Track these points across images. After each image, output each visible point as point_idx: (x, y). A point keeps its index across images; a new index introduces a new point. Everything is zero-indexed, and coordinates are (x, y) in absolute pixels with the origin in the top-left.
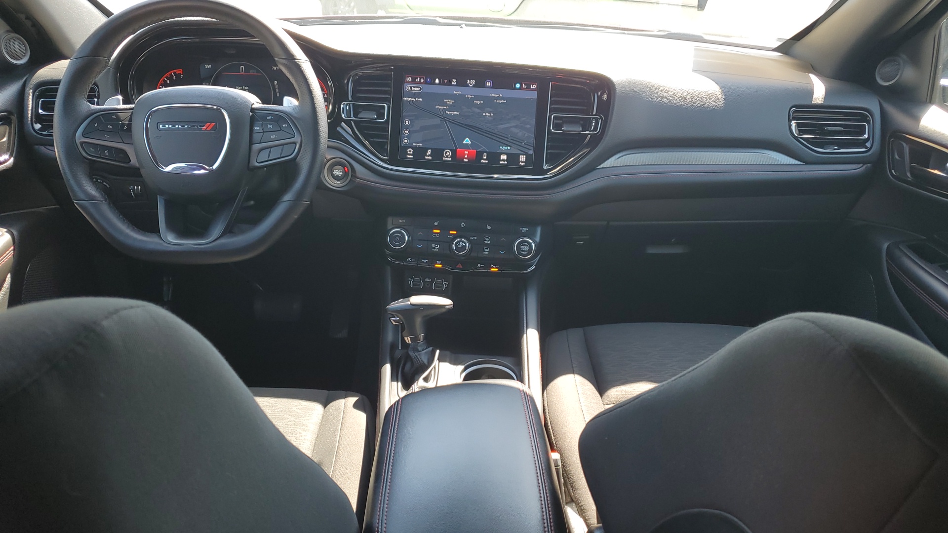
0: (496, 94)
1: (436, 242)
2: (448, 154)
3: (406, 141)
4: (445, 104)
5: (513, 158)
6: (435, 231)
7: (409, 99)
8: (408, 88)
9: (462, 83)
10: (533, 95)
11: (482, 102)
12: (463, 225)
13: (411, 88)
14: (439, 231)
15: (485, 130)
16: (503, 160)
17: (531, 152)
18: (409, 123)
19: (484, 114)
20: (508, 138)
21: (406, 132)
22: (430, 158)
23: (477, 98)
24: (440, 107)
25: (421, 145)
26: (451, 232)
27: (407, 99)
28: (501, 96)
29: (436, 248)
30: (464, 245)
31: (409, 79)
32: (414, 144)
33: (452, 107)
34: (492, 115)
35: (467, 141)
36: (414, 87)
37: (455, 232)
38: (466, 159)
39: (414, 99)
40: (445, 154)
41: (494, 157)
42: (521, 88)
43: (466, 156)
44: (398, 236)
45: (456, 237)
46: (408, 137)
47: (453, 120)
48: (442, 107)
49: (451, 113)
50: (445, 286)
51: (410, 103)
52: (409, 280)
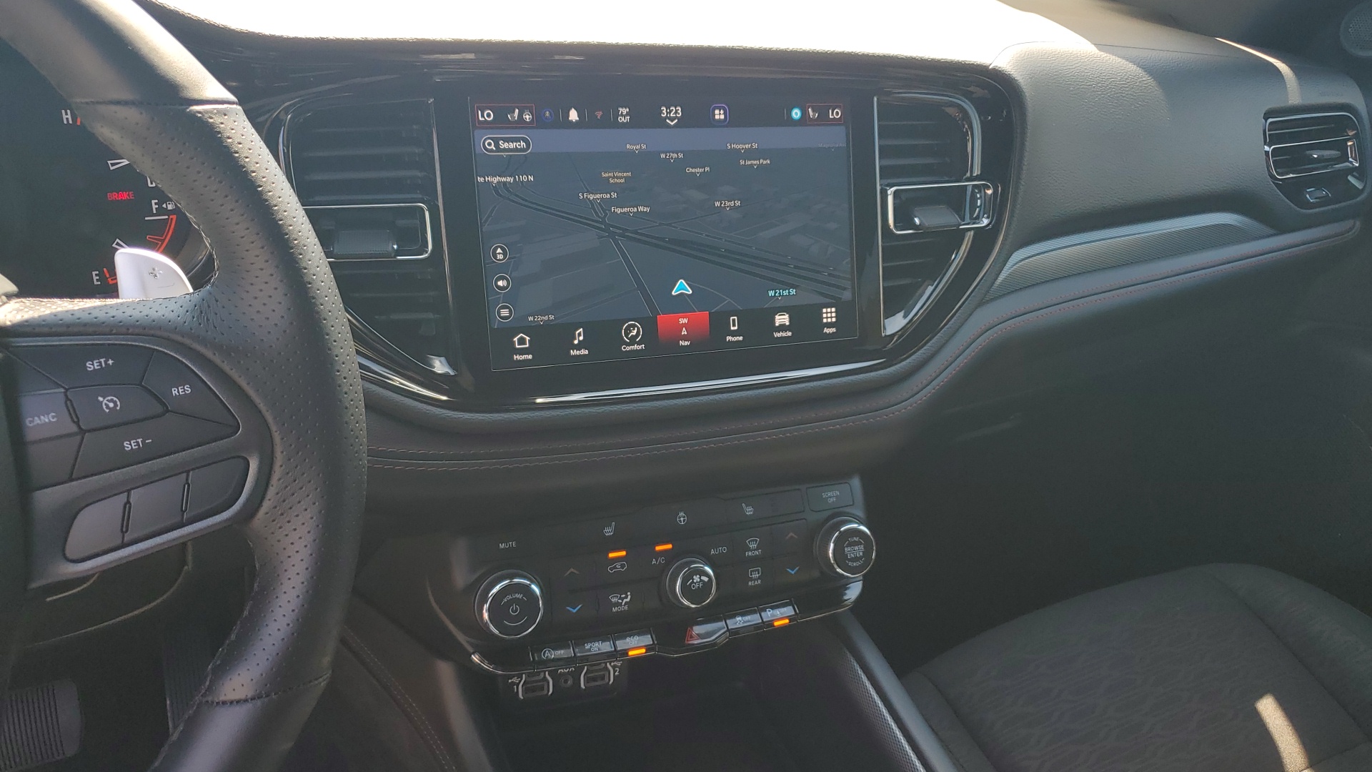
0: (742, 142)
1: (619, 585)
2: (635, 332)
3: (505, 313)
4: (605, 186)
5: (805, 318)
6: (611, 555)
7: (496, 180)
8: (486, 143)
9: (647, 119)
10: (834, 138)
11: (707, 169)
12: (682, 518)
13: (497, 145)
14: (624, 553)
16: (782, 328)
17: (847, 295)
18: (505, 254)
19: (717, 204)
20: (787, 265)
21: (500, 283)
22: (584, 352)
23: (694, 157)
24: (591, 197)
25: (552, 317)
26: (658, 548)
27: (490, 179)
28: (755, 146)
29: (622, 601)
30: (705, 579)
31: (487, 116)
32: (531, 319)
33: (627, 194)
34: (738, 203)
35: (682, 287)
36: (506, 140)
37: (670, 546)
38: (685, 338)
39: (509, 179)
40: (626, 334)
41: (758, 321)
42: (804, 119)
43: (684, 332)
44: (517, 600)
45: (670, 557)
46: (511, 298)
47: (636, 232)
48: (598, 196)
49: (625, 210)
50: (615, 672)
51: (497, 193)
52: (513, 684)
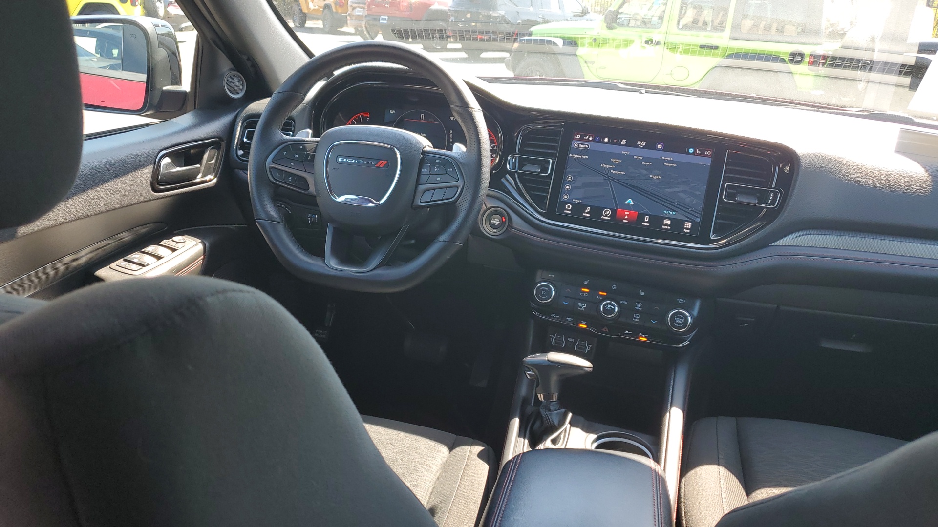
0: (667, 157)
1: (583, 300)
2: (608, 213)
3: (566, 197)
4: (611, 163)
5: (677, 224)
6: (583, 290)
7: (575, 156)
8: (575, 145)
9: (632, 144)
10: (707, 162)
11: (651, 164)
12: (614, 287)
13: (578, 146)
14: (588, 290)
15: (651, 193)
16: (666, 225)
17: (698, 220)
18: (571, 179)
19: (651, 176)
20: (674, 203)
21: (567, 187)
22: (588, 215)
23: (646, 159)
24: (605, 166)
25: (581, 201)
26: (601, 293)
27: (574, 155)
28: (672, 159)
29: (583, 307)
30: (613, 307)
31: (578, 136)
32: (574, 200)
33: (618, 167)
34: (660, 177)
35: (630, 202)
36: (582, 144)
37: (605, 294)
38: (626, 219)
39: (580, 156)
40: (605, 213)
41: (657, 220)
42: (694, 153)
43: (626, 217)
44: (545, 290)
47: (618, 180)
48: (608, 166)
49: (616, 172)
50: (588, 349)
51: (575, 160)
52: (551, 337)
